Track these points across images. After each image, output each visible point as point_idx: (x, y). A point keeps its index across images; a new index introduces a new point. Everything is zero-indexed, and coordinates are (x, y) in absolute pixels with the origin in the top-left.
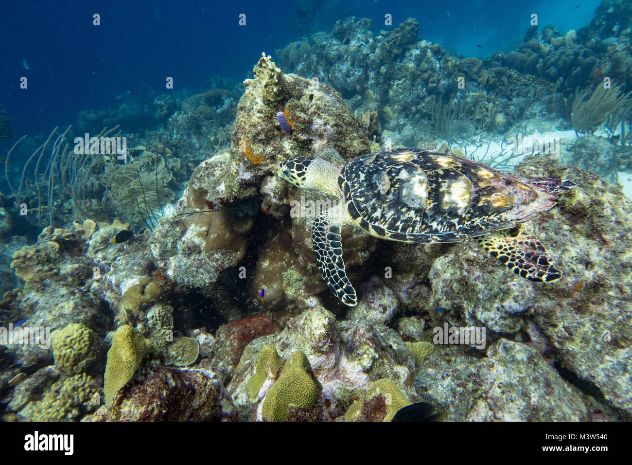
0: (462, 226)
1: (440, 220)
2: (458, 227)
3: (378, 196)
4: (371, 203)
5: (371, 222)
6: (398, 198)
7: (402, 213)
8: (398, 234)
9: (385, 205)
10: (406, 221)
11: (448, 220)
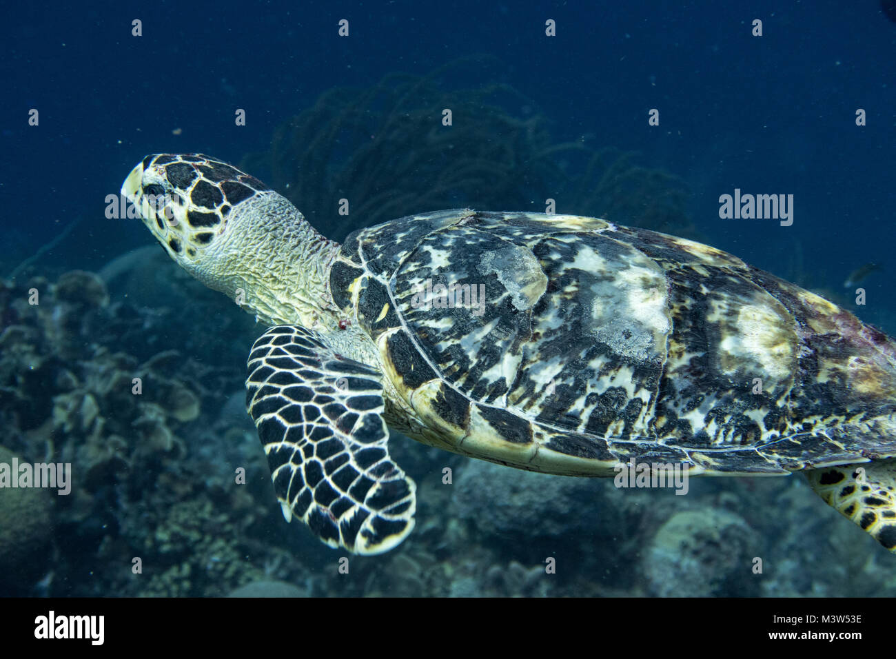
0: (777, 433)
1: (712, 405)
2: (766, 435)
3: (504, 315)
4: (479, 336)
5: (476, 396)
6: (578, 325)
7: (592, 371)
8: (579, 437)
9: (531, 346)
10: (604, 399)
11: (736, 410)
